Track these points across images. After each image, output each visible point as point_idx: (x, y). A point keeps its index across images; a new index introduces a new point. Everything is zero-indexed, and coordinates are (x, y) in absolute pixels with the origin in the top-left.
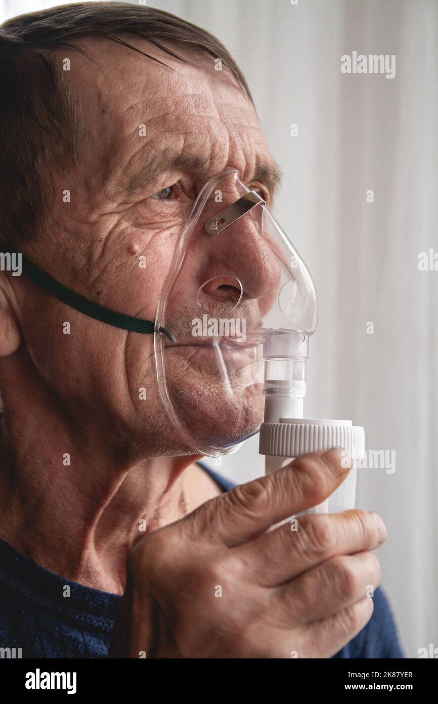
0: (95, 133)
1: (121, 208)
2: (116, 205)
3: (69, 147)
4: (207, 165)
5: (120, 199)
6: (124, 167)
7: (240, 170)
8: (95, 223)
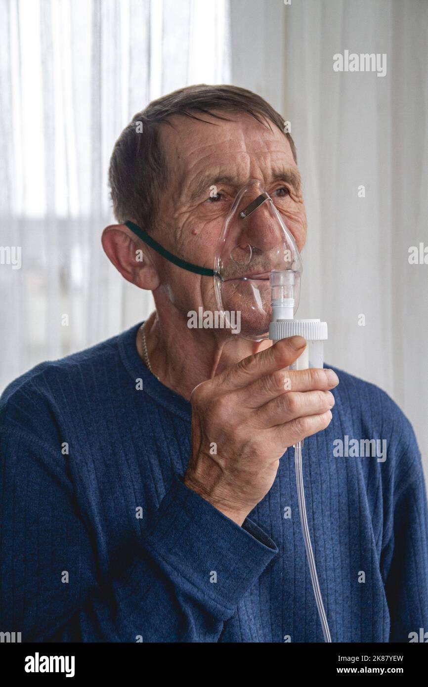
0: (176, 169)
1: (190, 209)
2: (186, 208)
3: (165, 178)
4: (236, 179)
5: (188, 205)
6: (188, 187)
7: (259, 180)
8: (176, 219)
